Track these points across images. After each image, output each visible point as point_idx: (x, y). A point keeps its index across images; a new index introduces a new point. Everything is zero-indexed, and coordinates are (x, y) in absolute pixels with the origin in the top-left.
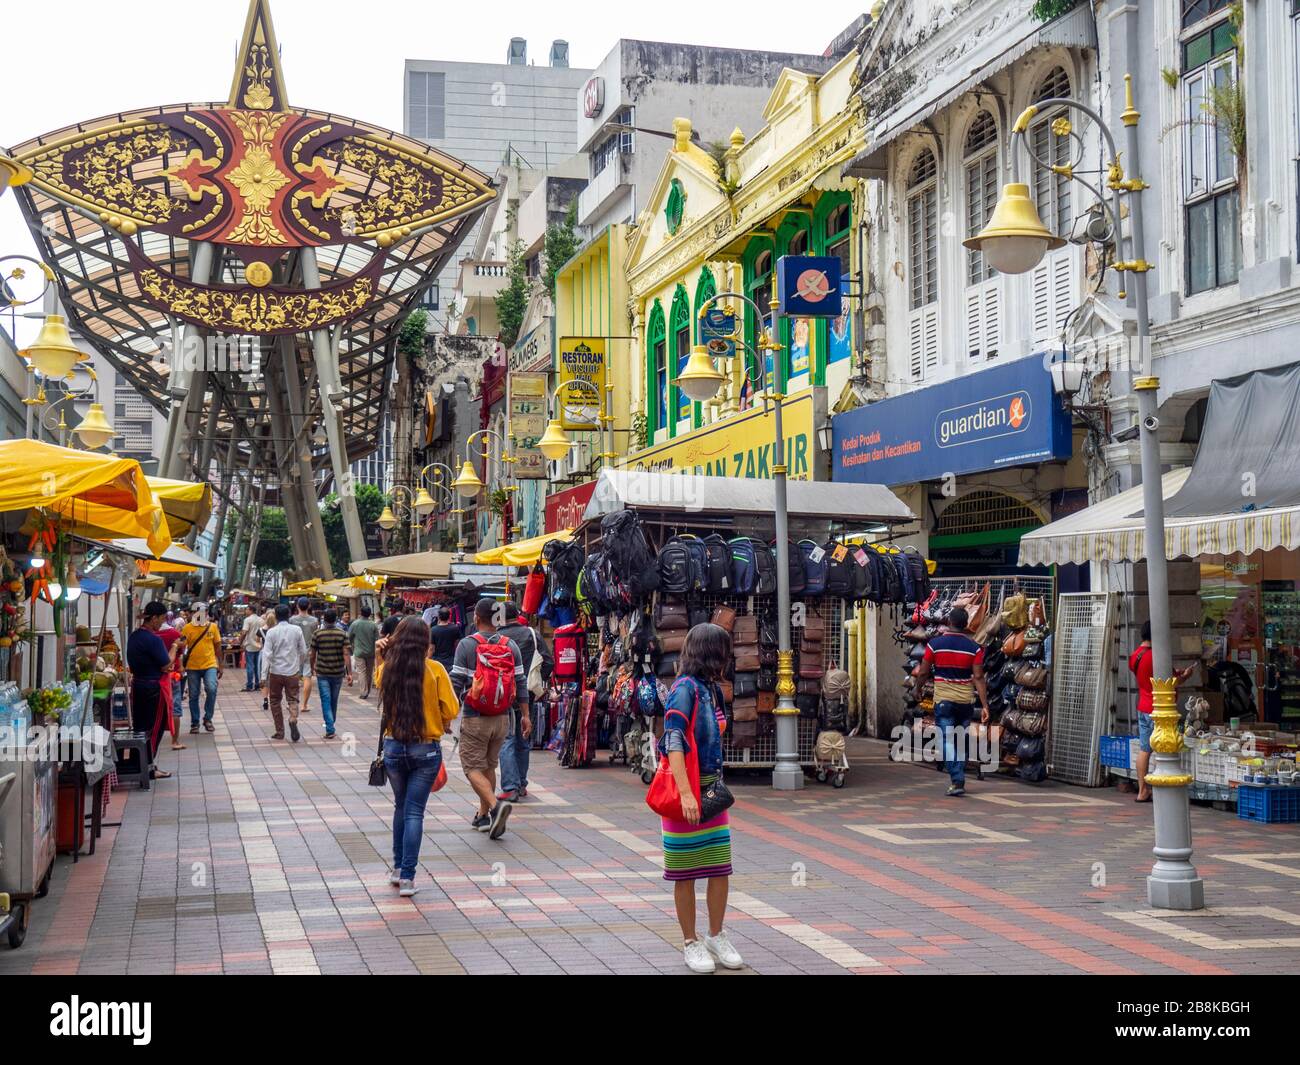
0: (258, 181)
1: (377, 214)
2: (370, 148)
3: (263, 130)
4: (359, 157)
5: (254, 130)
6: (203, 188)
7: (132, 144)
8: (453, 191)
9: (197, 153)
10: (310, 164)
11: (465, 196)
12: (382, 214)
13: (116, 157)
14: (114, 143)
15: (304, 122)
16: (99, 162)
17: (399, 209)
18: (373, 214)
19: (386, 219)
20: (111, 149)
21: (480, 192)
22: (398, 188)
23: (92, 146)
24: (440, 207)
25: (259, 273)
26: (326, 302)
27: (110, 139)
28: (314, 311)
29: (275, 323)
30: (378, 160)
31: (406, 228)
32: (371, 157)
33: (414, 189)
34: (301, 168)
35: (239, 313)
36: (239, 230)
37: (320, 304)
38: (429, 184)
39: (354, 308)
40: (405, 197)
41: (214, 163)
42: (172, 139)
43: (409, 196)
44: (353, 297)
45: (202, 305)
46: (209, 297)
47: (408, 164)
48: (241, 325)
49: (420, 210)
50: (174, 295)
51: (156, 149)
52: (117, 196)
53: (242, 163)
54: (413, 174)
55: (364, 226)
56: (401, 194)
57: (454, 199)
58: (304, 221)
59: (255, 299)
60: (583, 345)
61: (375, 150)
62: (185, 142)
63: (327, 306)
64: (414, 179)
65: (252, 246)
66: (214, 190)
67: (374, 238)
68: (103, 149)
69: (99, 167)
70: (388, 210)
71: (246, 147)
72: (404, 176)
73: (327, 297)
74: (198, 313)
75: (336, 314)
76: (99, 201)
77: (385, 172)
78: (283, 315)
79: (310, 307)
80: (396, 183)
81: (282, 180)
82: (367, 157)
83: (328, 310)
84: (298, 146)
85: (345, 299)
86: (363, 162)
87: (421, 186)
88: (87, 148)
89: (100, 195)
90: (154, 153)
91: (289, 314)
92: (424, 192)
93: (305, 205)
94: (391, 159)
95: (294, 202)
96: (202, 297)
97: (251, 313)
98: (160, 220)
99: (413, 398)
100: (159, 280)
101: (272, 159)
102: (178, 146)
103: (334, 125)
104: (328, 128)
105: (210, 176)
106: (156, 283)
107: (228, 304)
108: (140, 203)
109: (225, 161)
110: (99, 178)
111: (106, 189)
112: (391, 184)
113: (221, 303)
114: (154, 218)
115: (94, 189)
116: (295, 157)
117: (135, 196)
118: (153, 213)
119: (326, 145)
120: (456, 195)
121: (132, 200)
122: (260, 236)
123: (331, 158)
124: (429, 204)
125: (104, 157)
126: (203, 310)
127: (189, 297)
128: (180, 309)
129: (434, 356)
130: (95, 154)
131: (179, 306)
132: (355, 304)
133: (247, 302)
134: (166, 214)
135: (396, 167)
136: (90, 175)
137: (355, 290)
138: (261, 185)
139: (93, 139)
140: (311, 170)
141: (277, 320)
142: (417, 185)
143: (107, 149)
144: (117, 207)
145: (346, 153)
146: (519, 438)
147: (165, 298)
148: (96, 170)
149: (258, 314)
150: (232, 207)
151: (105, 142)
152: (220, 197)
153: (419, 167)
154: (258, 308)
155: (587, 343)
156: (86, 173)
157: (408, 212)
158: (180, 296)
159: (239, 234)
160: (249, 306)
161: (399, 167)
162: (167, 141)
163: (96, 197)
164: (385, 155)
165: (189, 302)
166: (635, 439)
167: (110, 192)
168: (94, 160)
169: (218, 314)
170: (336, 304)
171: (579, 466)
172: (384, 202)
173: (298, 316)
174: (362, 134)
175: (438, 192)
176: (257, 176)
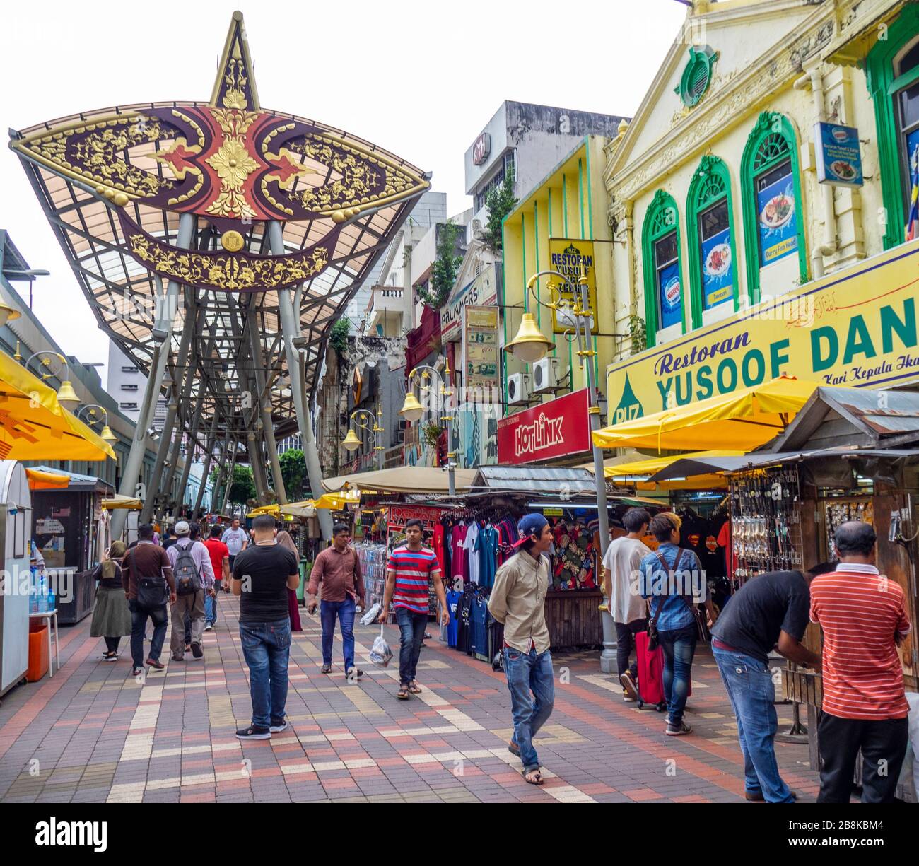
0: (233, 166)
1: (332, 197)
2: (326, 144)
3: (238, 125)
4: (318, 151)
5: (231, 124)
6: (186, 169)
7: (127, 132)
8: (394, 181)
9: (182, 141)
10: (277, 154)
11: (404, 186)
12: (336, 197)
13: (113, 142)
14: (111, 131)
15: (272, 120)
16: (97, 146)
17: (350, 194)
18: (329, 197)
19: (338, 201)
20: (108, 135)
21: (415, 183)
22: (349, 177)
23: (92, 132)
24: (384, 193)
25: (232, 240)
26: (290, 266)
27: (108, 127)
28: (279, 273)
29: (246, 282)
30: (333, 154)
31: (357, 208)
32: (327, 151)
33: (363, 178)
34: (269, 156)
35: (215, 273)
36: (217, 204)
37: (285, 268)
38: (374, 175)
39: (312, 271)
40: (356, 184)
41: (196, 149)
42: (161, 129)
43: (358, 184)
44: (312, 263)
45: (184, 266)
46: (190, 259)
47: (358, 158)
48: (216, 283)
49: (368, 195)
50: (159, 257)
51: (147, 137)
52: (113, 174)
53: (220, 150)
54: (362, 166)
55: (321, 206)
56: (352, 182)
57: (395, 188)
58: (271, 199)
59: (229, 262)
60: (571, 247)
61: (331, 146)
62: (172, 133)
63: (291, 270)
64: (363, 170)
65: (227, 218)
66: (196, 171)
67: (330, 216)
68: (101, 136)
69: (97, 149)
70: (341, 194)
71: (224, 138)
72: (355, 167)
73: (290, 262)
74: (179, 273)
75: (298, 276)
76: (96, 177)
77: (339, 164)
78: (253, 276)
79: (276, 270)
80: (348, 173)
81: (253, 165)
82: (324, 151)
83: (291, 273)
84: (268, 139)
85: (306, 264)
86: (321, 155)
87: (368, 176)
88: (88, 133)
89: (98, 172)
90: (145, 140)
91: (258, 275)
92: (371, 181)
93: (273, 186)
94: (344, 154)
95: (264, 183)
96: (184, 259)
97: (225, 274)
98: (149, 195)
99: (340, 379)
100: (146, 244)
101: (245, 148)
102: (166, 136)
103: (296, 123)
104: (293, 126)
105: (192, 159)
106: (144, 247)
107: (206, 265)
108: (132, 181)
109: (205, 149)
110: (98, 159)
111: (103, 168)
112: (343, 173)
113: (200, 264)
114: (144, 193)
115: (92, 167)
116: (265, 147)
117: (128, 174)
118: (143, 189)
119: (291, 140)
120: (396, 184)
121: (125, 178)
122: (234, 210)
123: (295, 150)
124: (375, 191)
125: (103, 142)
126: (184, 270)
127: (172, 259)
128: (164, 269)
129: (355, 351)
130: (94, 139)
131: (163, 266)
132: (314, 269)
133: (223, 264)
134: (154, 190)
135: (348, 160)
136: (90, 156)
137: (314, 257)
138: (235, 168)
139: (93, 127)
140: (278, 158)
141: (248, 280)
142: (365, 175)
143: (105, 135)
144: (112, 182)
145: (307, 147)
146: (475, 365)
147: (151, 259)
148: (95, 152)
149: (232, 274)
150: (211, 185)
151: (104, 130)
152: (201, 177)
153: (367, 161)
154: (232, 270)
155: (576, 245)
156: (86, 155)
157: (358, 196)
158: (165, 258)
159: (216, 207)
160: (224, 267)
161: (350, 160)
162: (157, 131)
163: (94, 174)
164: (339, 150)
165: (172, 262)
166: (628, 344)
167: (106, 171)
168: (94, 144)
169: (197, 273)
170: (298, 268)
171: (550, 381)
172: (338, 188)
173: (265, 277)
174: (320, 132)
175: (382, 181)
176: (234, 162)
